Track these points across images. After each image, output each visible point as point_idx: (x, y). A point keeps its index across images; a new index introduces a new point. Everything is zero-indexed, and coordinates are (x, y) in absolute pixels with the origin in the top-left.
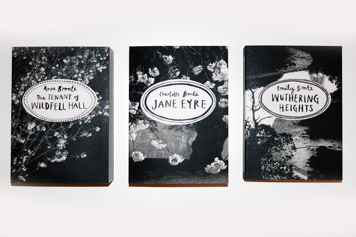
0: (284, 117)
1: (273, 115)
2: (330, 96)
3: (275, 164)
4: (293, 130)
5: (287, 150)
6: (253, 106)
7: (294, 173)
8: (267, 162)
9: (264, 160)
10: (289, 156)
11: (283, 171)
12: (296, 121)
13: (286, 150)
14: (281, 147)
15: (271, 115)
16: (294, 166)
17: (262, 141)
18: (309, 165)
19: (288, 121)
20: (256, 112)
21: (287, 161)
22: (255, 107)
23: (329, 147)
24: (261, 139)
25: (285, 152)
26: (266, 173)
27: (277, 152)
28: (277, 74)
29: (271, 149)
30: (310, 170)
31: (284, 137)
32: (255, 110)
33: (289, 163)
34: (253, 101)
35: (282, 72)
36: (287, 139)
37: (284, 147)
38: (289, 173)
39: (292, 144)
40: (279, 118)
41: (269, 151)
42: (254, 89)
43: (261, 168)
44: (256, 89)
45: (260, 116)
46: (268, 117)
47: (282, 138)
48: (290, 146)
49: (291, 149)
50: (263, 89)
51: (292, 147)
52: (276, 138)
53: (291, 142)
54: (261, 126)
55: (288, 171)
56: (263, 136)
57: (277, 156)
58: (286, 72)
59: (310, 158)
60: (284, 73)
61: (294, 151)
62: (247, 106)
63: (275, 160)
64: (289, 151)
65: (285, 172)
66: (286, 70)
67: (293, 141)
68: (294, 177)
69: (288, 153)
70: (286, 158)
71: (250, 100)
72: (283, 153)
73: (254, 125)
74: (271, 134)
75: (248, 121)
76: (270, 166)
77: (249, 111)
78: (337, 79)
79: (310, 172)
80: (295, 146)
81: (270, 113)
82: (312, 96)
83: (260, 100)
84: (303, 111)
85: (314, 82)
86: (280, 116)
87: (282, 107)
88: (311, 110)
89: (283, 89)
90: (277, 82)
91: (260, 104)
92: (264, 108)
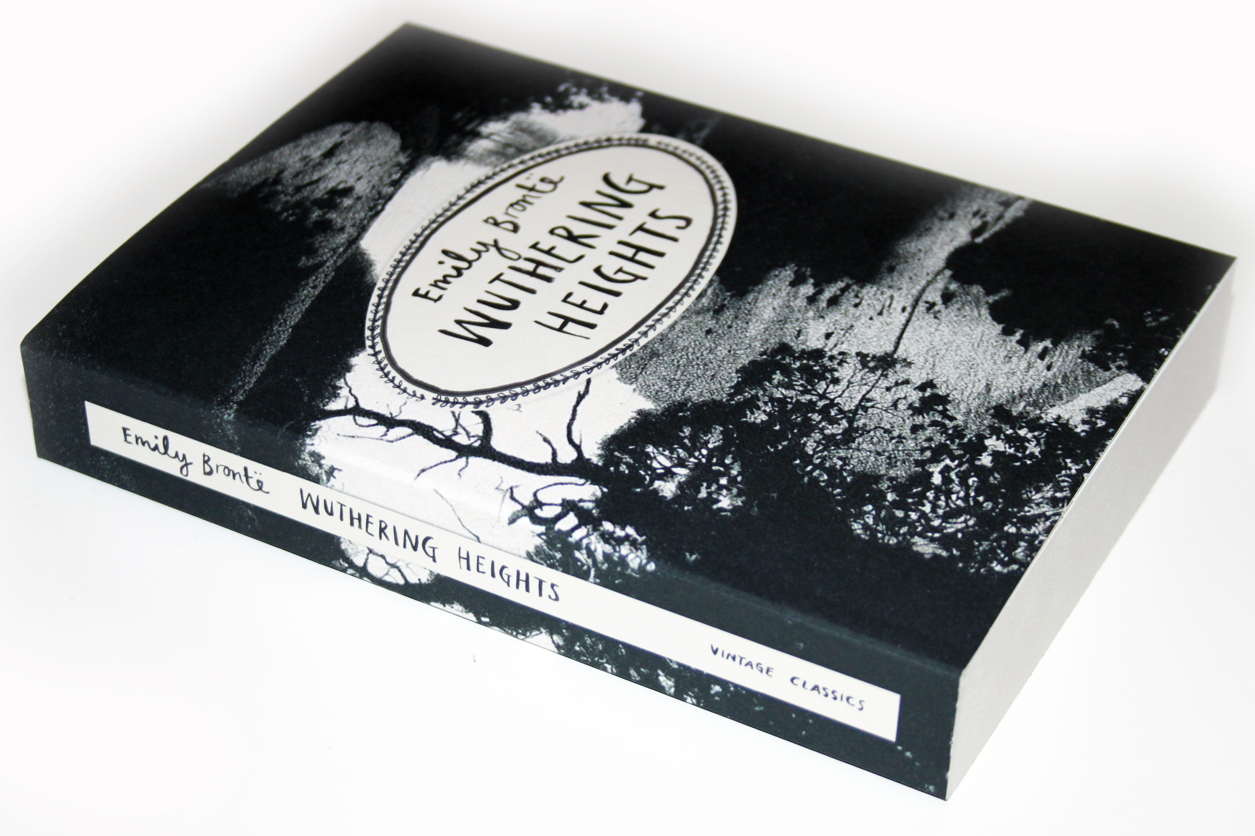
0: (635, 335)
1: (584, 377)
2: (653, 139)
3: (937, 479)
4: (755, 329)
5: (875, 394)
6: (447, 443)
7: (1059, 417)
8: (900, 514)
9: (870, 521)
10: (922, 399)
11: (1017, 459)
12: (704, 300)
13: (864, 398)
14: (833, 413)
15: (577, 385)
16: (1012, 401)
17: (723, 481)
18: (1048, 343)
19: (678, 327)
20: (498, 443)
21: (952, 419)
22: (456, 433)
23: (976, 233)
24: (705, 484)
25: (878, 408)
26: (981, 545)
27: (854, 442)
28: (333, 273)
29: (811, 463)
30: (1087, 349)
31: (774, 379)
32: (476, 441)
33: (975, 416)
34: (409, 431)
35: (334, 250)
36: (799, 369)
37: (847, 401)
38: (1042, 441)
39: (846, 362)
40: (626, 359)
41: (821, 475)
42: (338, 399)
43: (920, 555)
44: (341, 388)
45: (541, 434)
46: (578, 398)
47: (774, 387)
48: (852, 374)
49: (879, 379)
50: (373, 359)
51: (867, 370)
52: (753, 413)
53: (831, 364)
54: (615, 450)
55: (1028, 441)
56: (691, 465)
57: (887, 454)
58: (355, 234)
59: (999, 323)
60: (354, 247)
61: (905, 368)
62: (423, 471)
63: (909, 469)
64: (884, 390)
65: (1028, 452)
66: (344, 233)
67: (829, 354)
68: (1086, 427)
69: (896, 397)
70: (924, 417)
71: (392, 442)
72: (885, 419)
73: (576, 484)
74: (706, 429)
75: (532, 502)
76: (933, 510)
77: (459, 474)
78: (574, 90)
79: (1094, 354)
80: (871, 356)
81: (561, 383)
82: (599, 193)
83: (435, 395)
84: (661, 255)
85: (516, 161)
86: (617, 349)
87: (561, 321)
88: (682, 223)
89: (449, 279)
90: (379, 289)
91: (458, 403)
92: (501, 397)
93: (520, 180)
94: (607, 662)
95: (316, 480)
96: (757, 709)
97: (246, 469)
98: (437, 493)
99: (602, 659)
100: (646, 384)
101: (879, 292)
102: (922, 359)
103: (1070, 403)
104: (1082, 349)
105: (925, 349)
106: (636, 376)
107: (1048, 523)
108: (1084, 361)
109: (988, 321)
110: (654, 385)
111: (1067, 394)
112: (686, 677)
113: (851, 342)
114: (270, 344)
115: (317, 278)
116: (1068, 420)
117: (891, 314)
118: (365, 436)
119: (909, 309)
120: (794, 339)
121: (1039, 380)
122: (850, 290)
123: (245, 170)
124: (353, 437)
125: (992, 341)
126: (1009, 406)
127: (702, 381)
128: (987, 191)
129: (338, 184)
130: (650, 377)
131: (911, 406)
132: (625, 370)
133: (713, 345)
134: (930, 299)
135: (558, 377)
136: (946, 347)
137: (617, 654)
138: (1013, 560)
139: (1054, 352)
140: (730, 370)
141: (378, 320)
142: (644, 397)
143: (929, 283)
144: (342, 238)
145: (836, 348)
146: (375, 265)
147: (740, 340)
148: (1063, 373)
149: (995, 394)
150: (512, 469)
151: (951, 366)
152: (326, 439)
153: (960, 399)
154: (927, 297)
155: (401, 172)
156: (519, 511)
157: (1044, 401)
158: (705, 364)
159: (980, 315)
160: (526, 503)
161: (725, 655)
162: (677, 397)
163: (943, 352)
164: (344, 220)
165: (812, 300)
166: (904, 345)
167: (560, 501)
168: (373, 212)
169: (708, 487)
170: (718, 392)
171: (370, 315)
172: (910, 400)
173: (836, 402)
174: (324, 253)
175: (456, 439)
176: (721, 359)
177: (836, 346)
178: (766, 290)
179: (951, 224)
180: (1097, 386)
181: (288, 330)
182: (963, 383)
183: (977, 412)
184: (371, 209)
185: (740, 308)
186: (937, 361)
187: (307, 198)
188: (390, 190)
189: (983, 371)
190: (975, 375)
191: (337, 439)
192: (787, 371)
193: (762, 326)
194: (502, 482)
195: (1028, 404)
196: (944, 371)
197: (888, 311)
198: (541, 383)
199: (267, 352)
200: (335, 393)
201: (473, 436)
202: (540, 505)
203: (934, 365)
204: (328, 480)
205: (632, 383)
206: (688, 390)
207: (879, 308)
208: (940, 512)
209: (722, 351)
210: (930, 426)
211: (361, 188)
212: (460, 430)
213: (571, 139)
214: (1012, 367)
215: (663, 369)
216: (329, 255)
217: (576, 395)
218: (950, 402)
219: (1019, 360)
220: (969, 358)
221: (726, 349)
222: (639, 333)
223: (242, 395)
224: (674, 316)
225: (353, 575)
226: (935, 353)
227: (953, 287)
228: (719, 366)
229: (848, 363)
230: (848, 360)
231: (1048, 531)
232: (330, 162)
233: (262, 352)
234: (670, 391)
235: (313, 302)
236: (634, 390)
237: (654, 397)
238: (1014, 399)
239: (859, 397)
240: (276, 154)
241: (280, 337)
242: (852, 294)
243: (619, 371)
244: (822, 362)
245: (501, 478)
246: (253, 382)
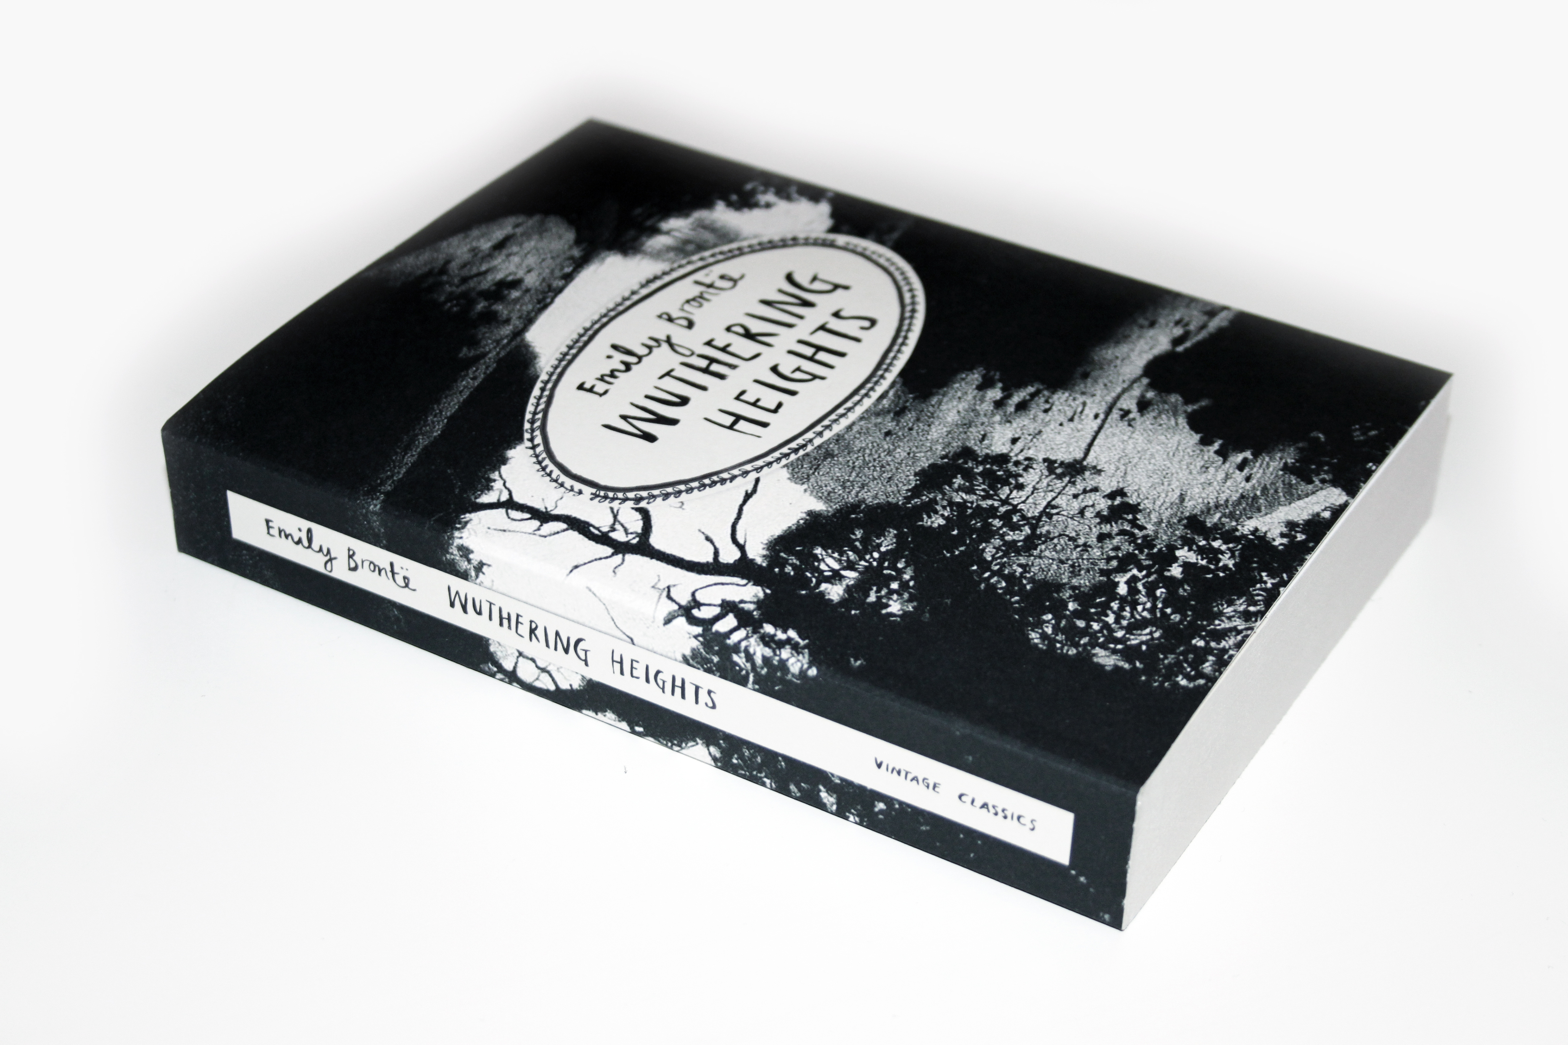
0: (810, 435)
1: (753, 476)
2: (841, 239)
3: (1122, 590)
4: (937, 432)
5: (1061, 501)
6: (603, 539)
7: (1256, 530)
8: (1081, 624)
9: (1049, 630)
10: (1111, 508)
11: (1209, 571)
12: (885, 402)
13: (1049, 505)
14: (1015, 519)
15: (745, 484)
16: (1208, 511)
17: (895, 586)
18: (1248, 454)
19: (856, 428)
20: (657, 541)
21: (1142, 528)
22: (613, 529)
23: (1177, 342)
24: (875, 588)
25: (1064, 515)
26: (1166, 658)
27: (1036, 549)
28: (495, 365)
29: (989, 569)
30: (1289, 461)
31: (954, 483)
32: (634, 538)
33: (1166, 526)
34: (564, 526)
35: (498, 342)
36: (981, 474)
37: (1031, 507)
38: (1237, 553)
39: (1032, 468)
40: (798, 459)
41: (998, 582)
42: (491, 491)
43: (1101, 667)
44: (494, 481)
45: (703, 533)
46: (745, 497)
47: (954, 491)
48: (1038, 480)
49: (1066, 485)
50: (531, 452)
51: (1054, 476)
52: (930, 517)
53: (1016, 469)
54: (780, 551)
55: (1222, 553)
56: (861, 568)
57: (1070, 562)
58: (521, 326)
59: (1197, 432)
60: (519, 339)
61: (1094, 476)
62: (576, 567)
63: (1094, 579)
64: (1071, 497)
65: (1221, 564)
66: (509, 325)
67: (1015, 459)
68: (1285, 541)
69: (1083, 505)
70: (1112, 526)
71: (545, 537)
72: (1071, 526)
73: (738, 585)
74: (878, 532)
75: (689, 602)
76: (1117, 621)
77: (614, 572)
78: (762, 188)
79: (1297, 467)
80: (1059, 462)
81: (728, 481)
82: (781, 291)
83: (594, 491)
84: (842, 355)
85: (695, 258)
86: (789, 449)
87: (732, 419)
88: (866, 324)
89: (617, 374)
90: (542, 382)
91: (617, 499)
92: (663, 494)
93: (698, 276)
94: (766, 777)
95: (464, 576)
96: (923, 828)
97: (392, 565)
98: (590, 590)
99: (761, 773)
100: (818, 485)
101: (1071, 398)
102: (1113, 467)
103: (1269, 516)
104: (1284, 461)
105: (1117, 457)
106: (808, 476)
107: (1239, 638)
108: (1286, 474)
109: (1185, 430)
110: (826, 486)
111: (1266, 507)
112: (849, 793)
113: (1038, 448)
114: (423, 435)
115: (477, 369)
116: (1266, 533)
117: (1082, 420)
118: (517, 530)
119: (1102, 416)
120: (978, 443)
121: (1237, 491)
122: (1041, 395)
123: (410, 260)
124: (504, 531)
125: (1189, 450)
126: (1203, 516)
127: (878, 483)
128: (1190, 301)
129: (507, 276)
130: (823, 478)
131: (1098, 514)
132: (796, 470)
133: (892, 447)
134: (1125, 407)
135: (725, 475)
136: (1139, 455)
137: (776, 767)
138: (1200, 675)
139: (1254, 463)
140: (908, 473)
141: (539, 412)
142: (815, 497)
143: (1124, 391)
144: (507, 330)
145: (1022, 454)
146: (540, 357)
147: (921, 443)
148: (1262, 485)
149: (1189, 504)
150: (670, 568)
151: (1144, 474)
152: (475, 532)
153: (1151, 508)
154: (1122, 404)
155: (574, 265)
156: (675, 611)
157: (1241, 512)
158: (882, 466)
159: (1177, 424)
160: (684, 603)
161: (890, 769)
162: (850, 499)
163: (1136, 460)
164: (510, 312)
165: (999, 404)
166: (1095, 452)
167: (720, 602)
168: (542, 305)
169: (878, 591)
170: (895, 495)
171: (530, 408)
172: (1098, 508)
173: (1019, 507)
174: (486, 345)
175: (613, 535)
176: (899, 461)
177: (1022, 451)
178: (951, 393)
179: (1151, 332)
180: (1298, 499)
181: (443, 421)
182: (1155, 493)
183: (1169, 522)
184: (539, 302)
185: (923, 411)
186: (1129, 469)
187: (474, 289)
188: (561, 283)
189: (1178, 481)
190: (1169, 485)
191: (487, 532)
192: (968, 475)
193: (945, 429)
194: (659, 580)
195: (1224, 515)
196: (1136, 480)
197: (1080, 417)
198: (707, 481)
199: (419, 443)
200: (488, 485)
201: (632, 533)
202: (698, 605)
203: (1125, 473)
204: (477, 576)
205: (803, 484)
206: (863, 492)
207: (1070, 414)
208: (1125, 623)
209: (900, 453)
210: (1117, 534)
211: (531, 280)
212: (617, 526)
213: (755, 236)
214: (1209, 477)
215: (837, 469)
216: (491, 346)
217: (743, 494)
218: (1140, 511)
219: (1217, 471)
220: (1163, 467)
221: (905, 451)
222: (814, 433)
223: (390, 485)
224: (852, 417)
225: (501, 680)
226: (1127, 461)
227: (1150, 395)
228: (897, 469)
229: (1034, 469)
230: (1035, 466)
231: (1239, 646)
232: (500, 254)
233: (414, 443)
234: (844, 492)
235: (471, 393)
236: (805, 491)
237: (826, 498)
238: (1209, 509)
239: (1044, 503)
240: (444, 244)
241: (434, 427)
242: (1042, 400)
243: (790, 471)
244: (1007, 467)
245: (659, 576)
246: (402, 472)
